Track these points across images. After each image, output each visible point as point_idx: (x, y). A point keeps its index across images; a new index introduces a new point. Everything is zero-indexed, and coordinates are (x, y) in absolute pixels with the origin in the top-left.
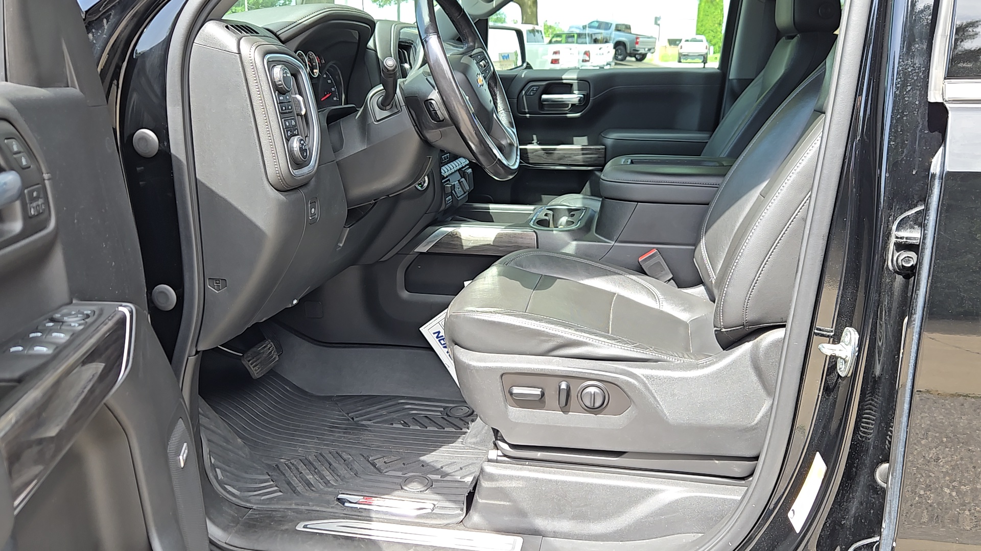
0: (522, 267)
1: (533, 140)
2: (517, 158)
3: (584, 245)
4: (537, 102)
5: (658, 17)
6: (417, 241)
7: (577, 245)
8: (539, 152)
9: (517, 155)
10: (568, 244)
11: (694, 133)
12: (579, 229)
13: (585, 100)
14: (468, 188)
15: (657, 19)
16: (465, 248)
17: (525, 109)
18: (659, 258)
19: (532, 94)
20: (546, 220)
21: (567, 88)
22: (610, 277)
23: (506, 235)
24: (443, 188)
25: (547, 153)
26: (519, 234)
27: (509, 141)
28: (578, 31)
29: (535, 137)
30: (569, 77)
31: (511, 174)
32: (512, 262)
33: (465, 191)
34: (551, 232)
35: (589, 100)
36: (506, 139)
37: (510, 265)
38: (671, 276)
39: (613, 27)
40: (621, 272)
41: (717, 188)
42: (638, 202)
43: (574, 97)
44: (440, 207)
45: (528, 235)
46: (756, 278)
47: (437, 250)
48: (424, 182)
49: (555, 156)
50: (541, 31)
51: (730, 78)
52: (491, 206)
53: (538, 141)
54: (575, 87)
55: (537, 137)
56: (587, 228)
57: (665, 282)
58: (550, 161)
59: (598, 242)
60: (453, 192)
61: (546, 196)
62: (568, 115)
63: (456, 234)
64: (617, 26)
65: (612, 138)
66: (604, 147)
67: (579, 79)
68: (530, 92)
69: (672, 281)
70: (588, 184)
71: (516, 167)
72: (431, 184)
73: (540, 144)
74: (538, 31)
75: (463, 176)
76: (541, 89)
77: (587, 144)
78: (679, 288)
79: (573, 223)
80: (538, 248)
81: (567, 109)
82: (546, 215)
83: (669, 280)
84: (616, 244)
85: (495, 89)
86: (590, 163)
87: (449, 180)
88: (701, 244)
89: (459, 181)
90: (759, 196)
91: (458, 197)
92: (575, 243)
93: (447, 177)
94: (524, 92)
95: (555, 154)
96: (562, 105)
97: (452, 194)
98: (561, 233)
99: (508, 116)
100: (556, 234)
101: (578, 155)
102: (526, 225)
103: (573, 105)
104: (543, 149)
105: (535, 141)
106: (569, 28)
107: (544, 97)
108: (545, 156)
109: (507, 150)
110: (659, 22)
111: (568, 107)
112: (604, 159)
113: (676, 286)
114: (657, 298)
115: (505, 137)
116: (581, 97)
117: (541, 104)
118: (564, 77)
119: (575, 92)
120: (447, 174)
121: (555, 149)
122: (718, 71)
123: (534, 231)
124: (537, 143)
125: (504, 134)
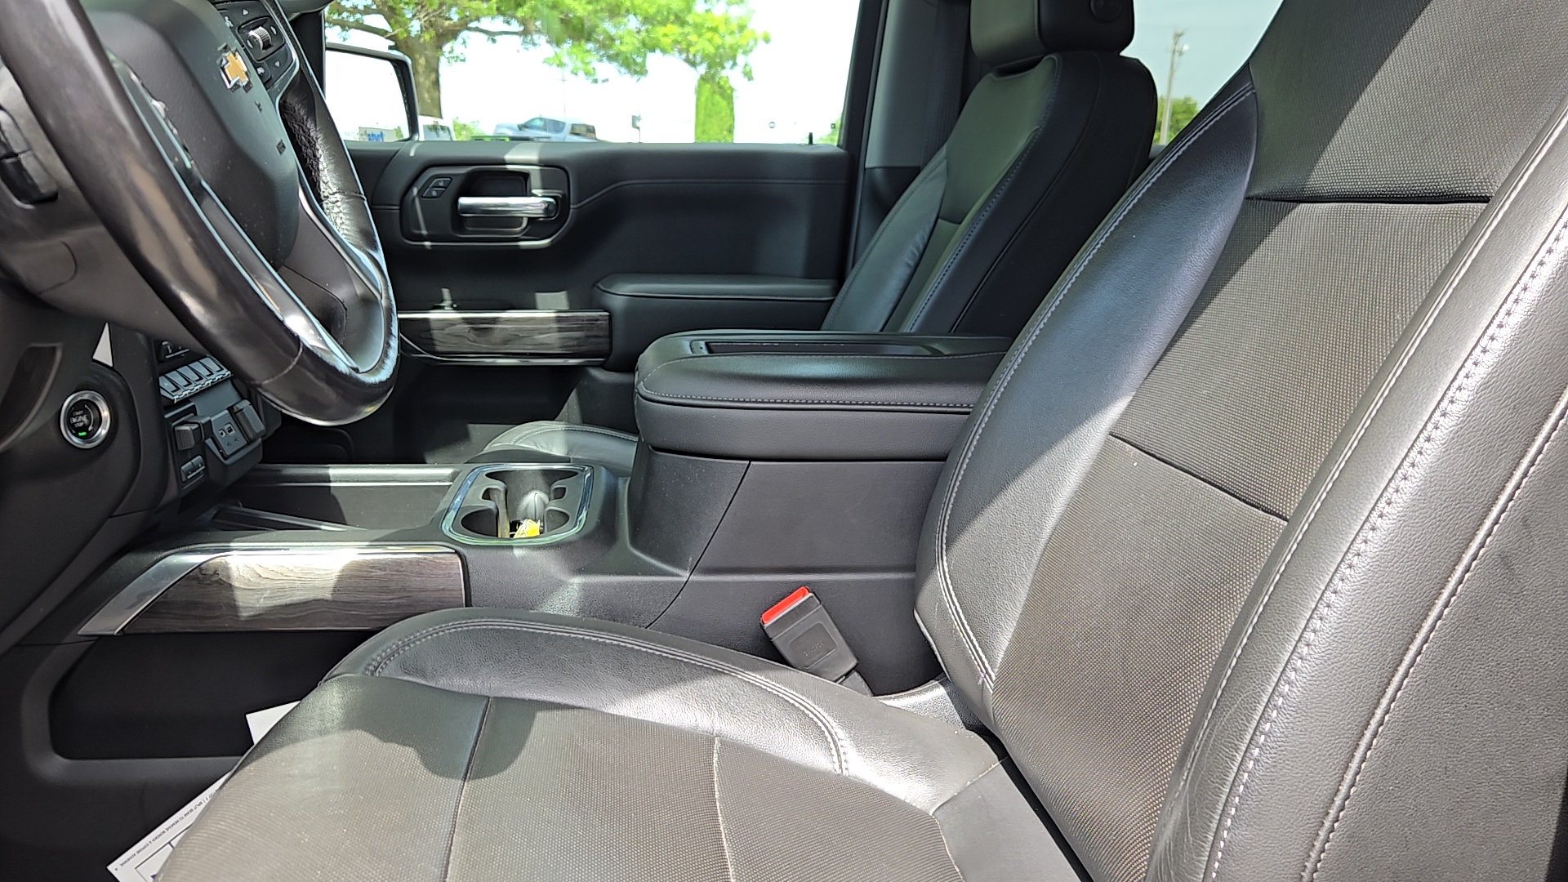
0: (424, 677)
1: (442, 301)
2: (388, 345)
3: (603, 586)
4: (447, 211)
5: (637, 115)
6: (90, 598)
7: (585, 587)
8: (458, 326)
9: (389, 333)
10: (561, 584)
11: (795, 283)
12: (587, 538)
13: (558, 210)
14: (262, 427)
15: (635, 119)
16: (244, 614)
17: (419, 229)
18: (818, 615)
19: (434, 194)
20: (489, 511)
21: (518, 183)
22: (690, 687)
23: (373, 566)
24: (168, 435)
25: (476, 329)
26: (411, 562)
27: (359, 291)
28: (511, 133)
29: (446, 293)
30: (521, 157)
31: (369, 401)
32: (392, 665)
33: (251, 436)
34: (506, 553)
35: (569, 208)
36: (351, 282)
37: (386, 673)
38: (853, 663)
39: (568, 128)
40: (721, 665)
41: (967, 416)
42: (751, 459)
43: (533, 203)
44: (163, 493)
45: (437, 565)
46: (1343, 789)
47: (154, 625)
48: (99, 422)
49: (496, 336)
50: (448, 129)
51: (868, 165)
52: (334, 471)
53: (454, 300)
54: (535, 180)
55: (451, 292)
56: (604, 531)
57: (836, 681)
58: (485, 347)
59: (644, 574)
60: (209, 442)
61: (477, 426)
62: (522, 243)
63: (216, 573)
64: (573, 126)
65: (622, 293)
66: (607, 314)
67: (544, 164)
68: (430, 192)
69: (855, 674)
70: (573, 396)
71: (384, 374)
72: (124, 426)
73: (458, 309)
74: (443, 128)
75: (246, 396)
76: (456, 183)
77: (566, 308)
78: (875, 695)
79: (566, 517)
80: (468, 603)
81: (518, 229)
82: (487, 495)
83: (847, 675)
84: (694, 578)
85: (310, 125)
86: (576, 349)
87: (193, 410)
88: (939, 573)
89: (230, 409)
90: (1107, 442)
91: (226, 459)
92: (577, 580)
93: (186, 401)
94: (415, 191)
95: (497, 332)
96: (506, 220)
97: (202, 449)
98: (535, 554)
99: (356, 211)
100: (523, 558)
101: (548, 331)
102: (430, 533)
103: (531, 220)
104: (467, 321)
105: (447, 303)
106: (495, 128)
107: (464, 201)
108: (472, 335)
109: (352, 320)
110: (638, 124)
111: (521, 224)
112: (607, 340)
113: (867, 690)
114: (830, 739)
115: (347, 276)
116: (549, 203)
117: (459, 218)
118: (508, 157)
119: (534, 191)
120: (184, 393)
121: (494, 321)
122: (842, 151)
123: (457, 552)
124: (452, 306)
125: (344, 267)
